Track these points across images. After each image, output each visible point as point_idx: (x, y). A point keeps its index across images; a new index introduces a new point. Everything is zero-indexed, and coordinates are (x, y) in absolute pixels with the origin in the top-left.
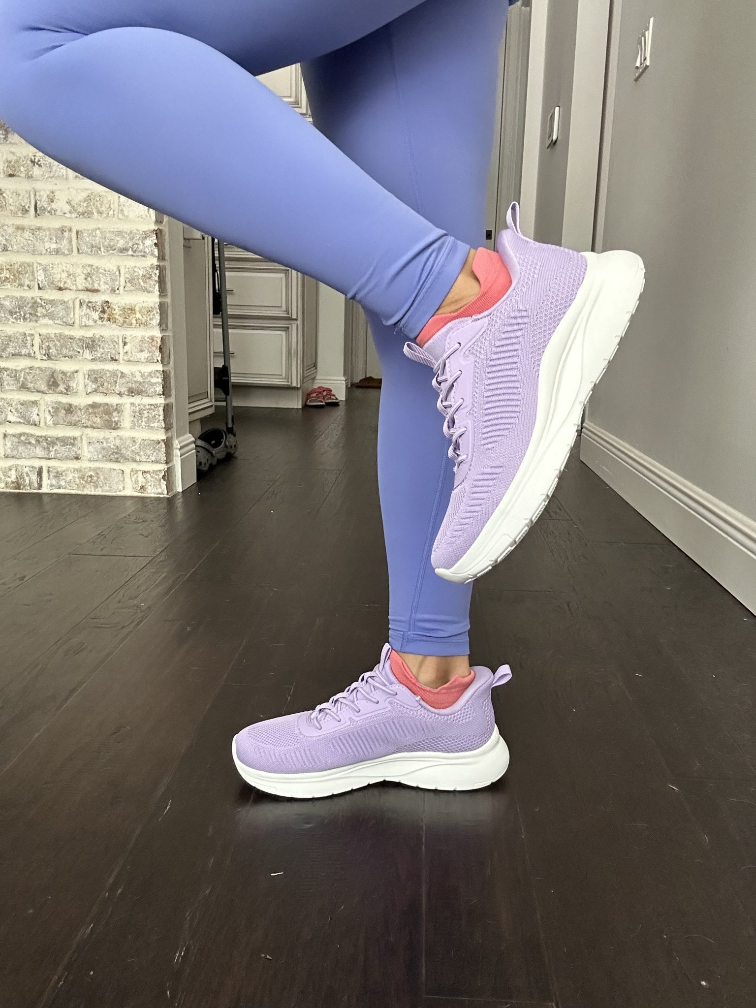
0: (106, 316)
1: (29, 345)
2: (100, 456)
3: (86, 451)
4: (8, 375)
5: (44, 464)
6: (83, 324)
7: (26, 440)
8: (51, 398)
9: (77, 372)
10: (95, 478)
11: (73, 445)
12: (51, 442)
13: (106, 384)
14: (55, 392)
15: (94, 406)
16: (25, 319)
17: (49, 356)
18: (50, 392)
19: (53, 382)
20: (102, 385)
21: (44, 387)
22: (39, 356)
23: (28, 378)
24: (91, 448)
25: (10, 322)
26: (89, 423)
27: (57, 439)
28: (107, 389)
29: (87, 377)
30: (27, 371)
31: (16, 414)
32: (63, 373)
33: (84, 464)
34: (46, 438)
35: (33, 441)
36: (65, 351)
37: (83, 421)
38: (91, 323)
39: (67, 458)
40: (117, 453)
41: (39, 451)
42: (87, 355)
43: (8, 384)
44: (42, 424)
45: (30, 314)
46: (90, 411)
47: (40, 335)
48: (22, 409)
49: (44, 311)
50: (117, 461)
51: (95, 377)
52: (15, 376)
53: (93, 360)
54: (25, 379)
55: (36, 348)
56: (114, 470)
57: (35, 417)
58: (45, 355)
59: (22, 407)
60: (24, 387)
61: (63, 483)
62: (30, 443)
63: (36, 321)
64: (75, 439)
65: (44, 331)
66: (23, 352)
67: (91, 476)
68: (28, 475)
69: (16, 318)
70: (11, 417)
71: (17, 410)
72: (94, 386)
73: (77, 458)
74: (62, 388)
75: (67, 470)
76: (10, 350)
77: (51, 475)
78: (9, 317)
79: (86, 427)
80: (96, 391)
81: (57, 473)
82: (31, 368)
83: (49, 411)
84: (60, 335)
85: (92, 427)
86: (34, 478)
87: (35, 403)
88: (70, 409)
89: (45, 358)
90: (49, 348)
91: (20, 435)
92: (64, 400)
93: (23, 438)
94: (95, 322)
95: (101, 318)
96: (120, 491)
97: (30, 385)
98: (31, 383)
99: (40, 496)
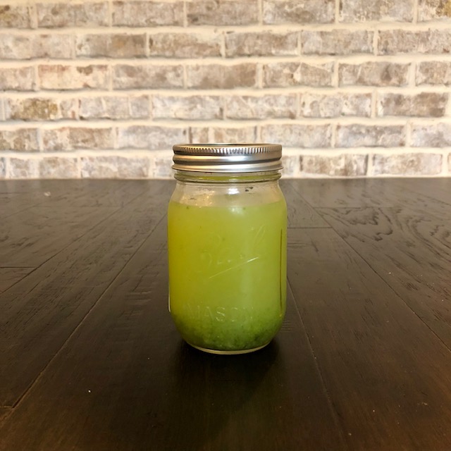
0: (443, 10)
1: (369, 42)
2: (423, 142)
3: (410, 138)
4: (347, 70)
5: (371, 151)
6: (421, 19)
7: (357, 130)
8: (384, 91)
9: (410, 64)
10: (416, 163)
11: (400, 132)
12: (379, 131)
13: (435, 75)
14: (388, 85)
15: (423, 96)
16: (367, 17)
17: (386, 51)
18: (384, 84)
19: (387, 75)
20: (432, 76)
21: (377, 80)
22: (376, 51)
23: (365, 72)
24: (415, 135)
25: (354, 21)
26: (416, 112)
27: (386, 128)
28: (436, 79)
29: (418, 68)
30: (365, 65)
31: (351, 106)
32: (398, 66)
33: (406, 151)
34: (375, 128)
35: (363, 131)
36: (401, 46)
37: (411, 110)
38: (429, 18)
39: (393, 145)
40: (438, 139)
41: (368, 140)
42: (422, 48)
43: (346, 79)
44: (373, 115)
45: (373, 12)
46: (419, 100)
47: (379, 32)
48: (356, 101)
49: (386, 9)
50: (438, 146)
51: (426, 69)
52: (354, 71)
53: (427, 53)
54: (362, 73)
55: (375, 44)
56: (434, 155)
57: (367, 109)
58: (382, 51)
59: (357, 100)
60: (361, 82)
61: (386, 168)
62: (360, 133)
63: (378, 19)
64: (402, 127)
65: (384, 28)
66: (364, 48)
67: (412, 161)
68: (356, 162)
69: (359, 18)
70: (346, 110)
71: (352, 103)
72: (424, 78)
73: (402, 145)
74: (394, 80)
75: (391, 157)
76: (352, 47)
77: (377, 161)
78: (354, 16)
79: (412, 116)
80: (425, 82)
81: (383, 159)
82: (369, 63)
83: (382, 102)
84: (399, 31)
85: (419, 116)
86: (361, 164)
87: (369, 95)
88: (399, 100)
89: (382, 53)
90: (387, 43)
91: (352, 126)
92: (396, 91)
93: (354, 129)
94: (433, 16)
95: (438, 13)
96: (437, 173)
97: (366, 79)
98: (368, 77)
99: (365, 181)
